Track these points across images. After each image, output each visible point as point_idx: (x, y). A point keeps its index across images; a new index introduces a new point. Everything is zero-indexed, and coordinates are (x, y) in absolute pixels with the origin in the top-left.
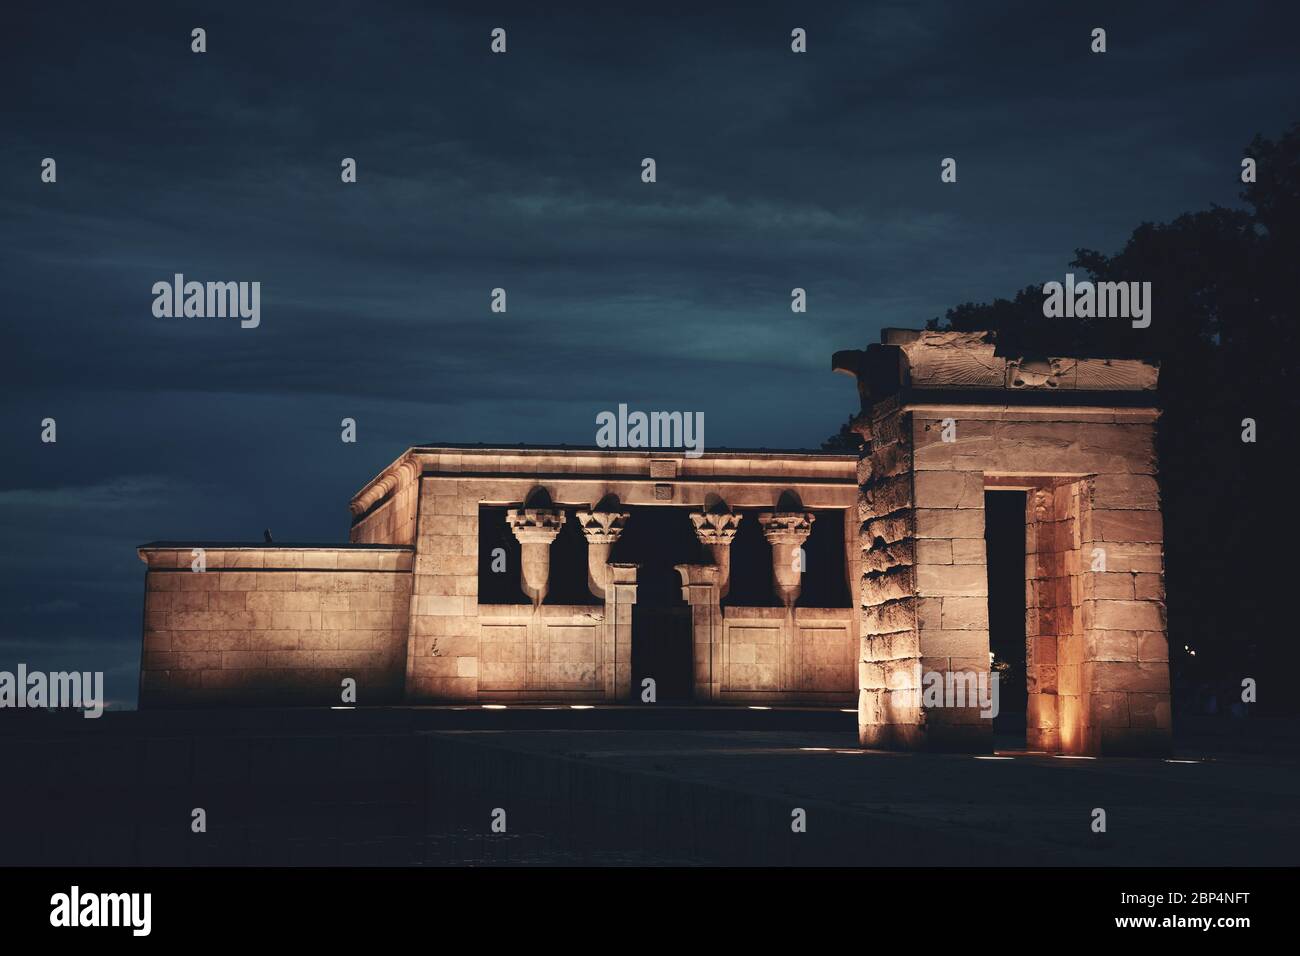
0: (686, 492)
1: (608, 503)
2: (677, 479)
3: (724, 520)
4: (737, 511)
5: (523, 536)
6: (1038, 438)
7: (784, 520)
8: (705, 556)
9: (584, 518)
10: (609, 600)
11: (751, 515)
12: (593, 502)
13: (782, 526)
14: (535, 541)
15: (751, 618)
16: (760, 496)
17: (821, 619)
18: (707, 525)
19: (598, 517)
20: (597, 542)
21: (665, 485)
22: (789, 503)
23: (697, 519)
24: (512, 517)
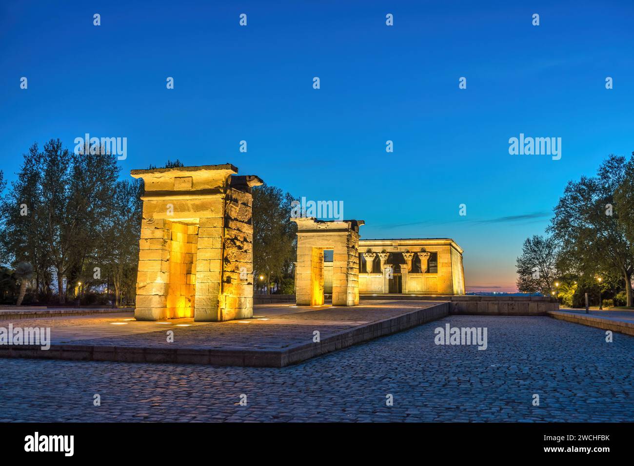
0: (400, 248)
1: (383, 252)
2: (398, 246)
3: (409, 254)
4: (412, 252)
5: (367, 259)
6: (323, 239)
7: (422, 254)
8: (404, 262)
9: (379, 255)
10: (384, 272)
11: (416, 253)
12: (381, 252)
13: (421, 256)
14: (369, 260)
15: (415, 275)
16: (417, 249)
17: (430, 275)
18: (406, 256)
19: (381, 254)
20: (383, 259)
21: (396, 247)
22: (423, 251)
23: (404, 254)
24: (364, 255)
